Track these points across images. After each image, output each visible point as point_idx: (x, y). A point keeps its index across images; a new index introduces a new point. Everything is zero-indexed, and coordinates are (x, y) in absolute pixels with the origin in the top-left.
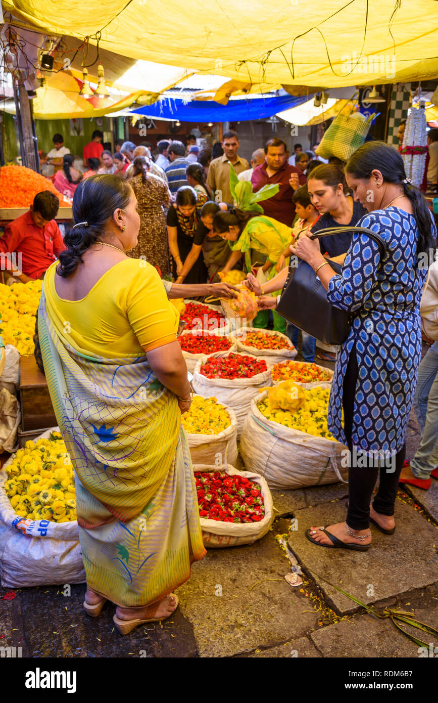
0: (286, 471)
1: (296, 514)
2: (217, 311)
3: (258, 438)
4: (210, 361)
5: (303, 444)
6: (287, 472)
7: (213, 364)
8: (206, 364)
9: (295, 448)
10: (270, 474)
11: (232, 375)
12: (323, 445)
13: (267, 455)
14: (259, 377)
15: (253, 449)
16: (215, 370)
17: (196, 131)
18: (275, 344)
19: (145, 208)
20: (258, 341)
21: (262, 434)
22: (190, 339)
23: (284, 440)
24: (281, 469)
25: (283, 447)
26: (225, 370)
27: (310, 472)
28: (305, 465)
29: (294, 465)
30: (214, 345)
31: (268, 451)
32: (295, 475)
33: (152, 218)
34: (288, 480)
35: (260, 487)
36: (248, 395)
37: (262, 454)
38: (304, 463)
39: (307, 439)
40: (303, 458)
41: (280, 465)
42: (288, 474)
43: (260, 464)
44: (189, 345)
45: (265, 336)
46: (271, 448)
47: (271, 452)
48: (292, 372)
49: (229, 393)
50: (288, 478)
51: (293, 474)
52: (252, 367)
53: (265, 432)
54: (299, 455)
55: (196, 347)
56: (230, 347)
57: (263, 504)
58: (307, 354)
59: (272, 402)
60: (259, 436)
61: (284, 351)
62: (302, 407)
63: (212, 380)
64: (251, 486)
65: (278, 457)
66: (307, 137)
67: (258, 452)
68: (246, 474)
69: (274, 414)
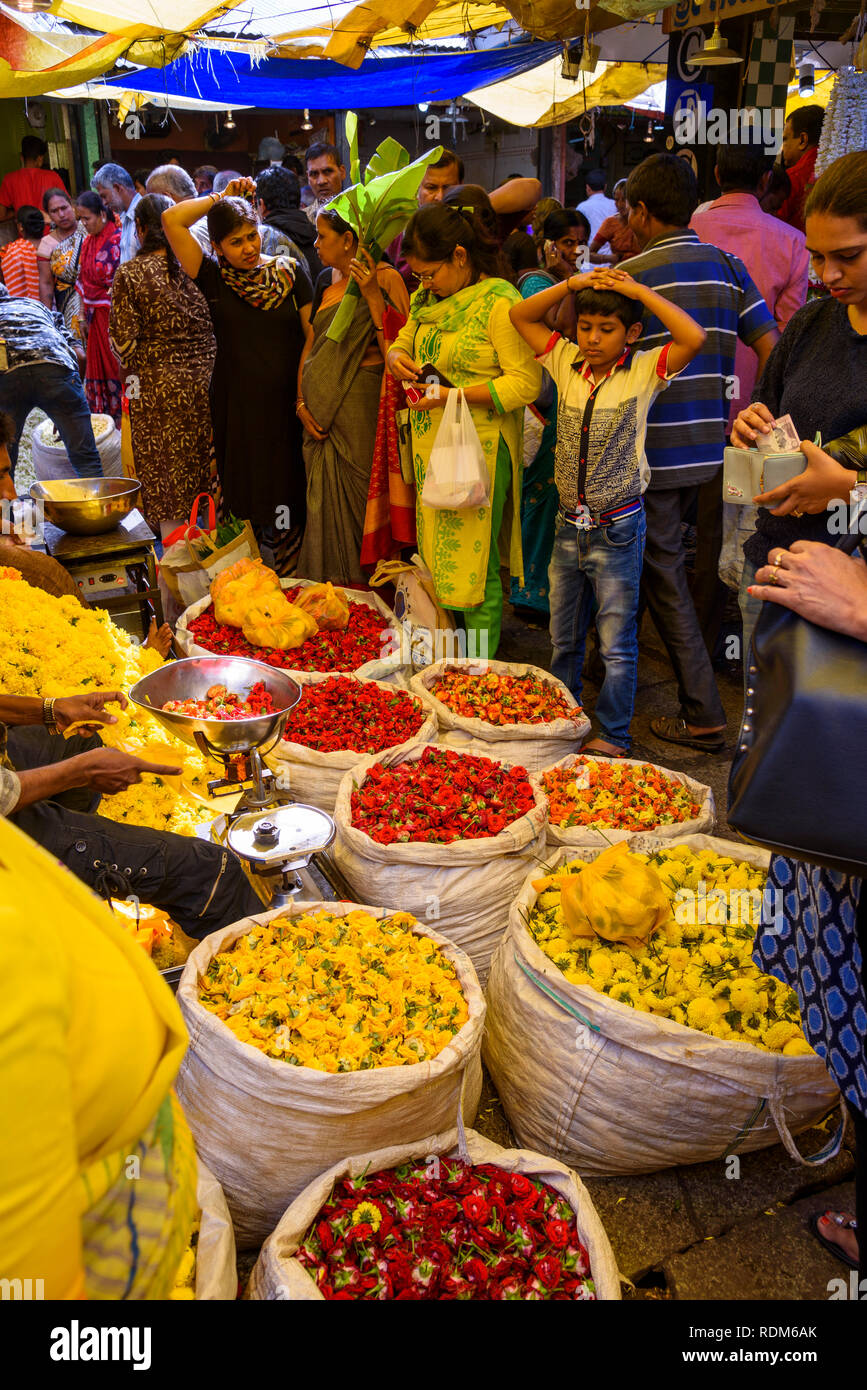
0: (632, 1133)
1: (674, 1273)
2: (365, 606)
3: (546, 1037)
4: (373, 779)
5: (686, 1062)
6: (634, 1135)
7: (385, 789)
8: (364, 786)
9: (660, 1071)
10: (585, 1141)
11: (442, 827)
12: (748, 1067)
13: (574, 1089)
14: (518, 830)
15: (525, 1061)
16: (395, 811)
17: (273, 144)
18: (534, 705)
19: (174, 341)
20: (488, 697)
21: (554, 1022)
22: (311, 706)
23: (623, 1047)
24: (619, 1129)
25: (621, 1067)
26: (424, 811)
27: (705, 1136)
28: (688, 1119)
29: (657, 1118)
30: (376, 720)
31: (578, 1078)
32: (660, 1143)
33: (193, 366)
34: (638, 1157)
35: (571, 1208)
36: (493, 883)
37: (558, 1082)
38: (687, 1113)
39: (695, 1047)
40: (684, 1100)
41: (615, 1116)
42: (636, 1140)
43: (552, 1109)
44: (311, 725)
45: (504, 681)
46: (586, 1069)
47: (585, 1081)
48: (596, 794)
49: (440, 880)
50: (636, 1152)
51: (652, 1141)
52: (496, 800)
53: (564, 1019)
54: (673, 1091)
55: (328, 728)
56: (421, 723)
57: (588, 1275)
58: (613, 719)
59: (574, 916)
60: (547, 1030)
61: (558, 726)
62: (661, 931)
63: (392, 847)
64: (539, 1202)
65: (609, 1096)
66: (528, 158)
67: (544, 1074)
68: (522, 1160)
69: (584, 955)
